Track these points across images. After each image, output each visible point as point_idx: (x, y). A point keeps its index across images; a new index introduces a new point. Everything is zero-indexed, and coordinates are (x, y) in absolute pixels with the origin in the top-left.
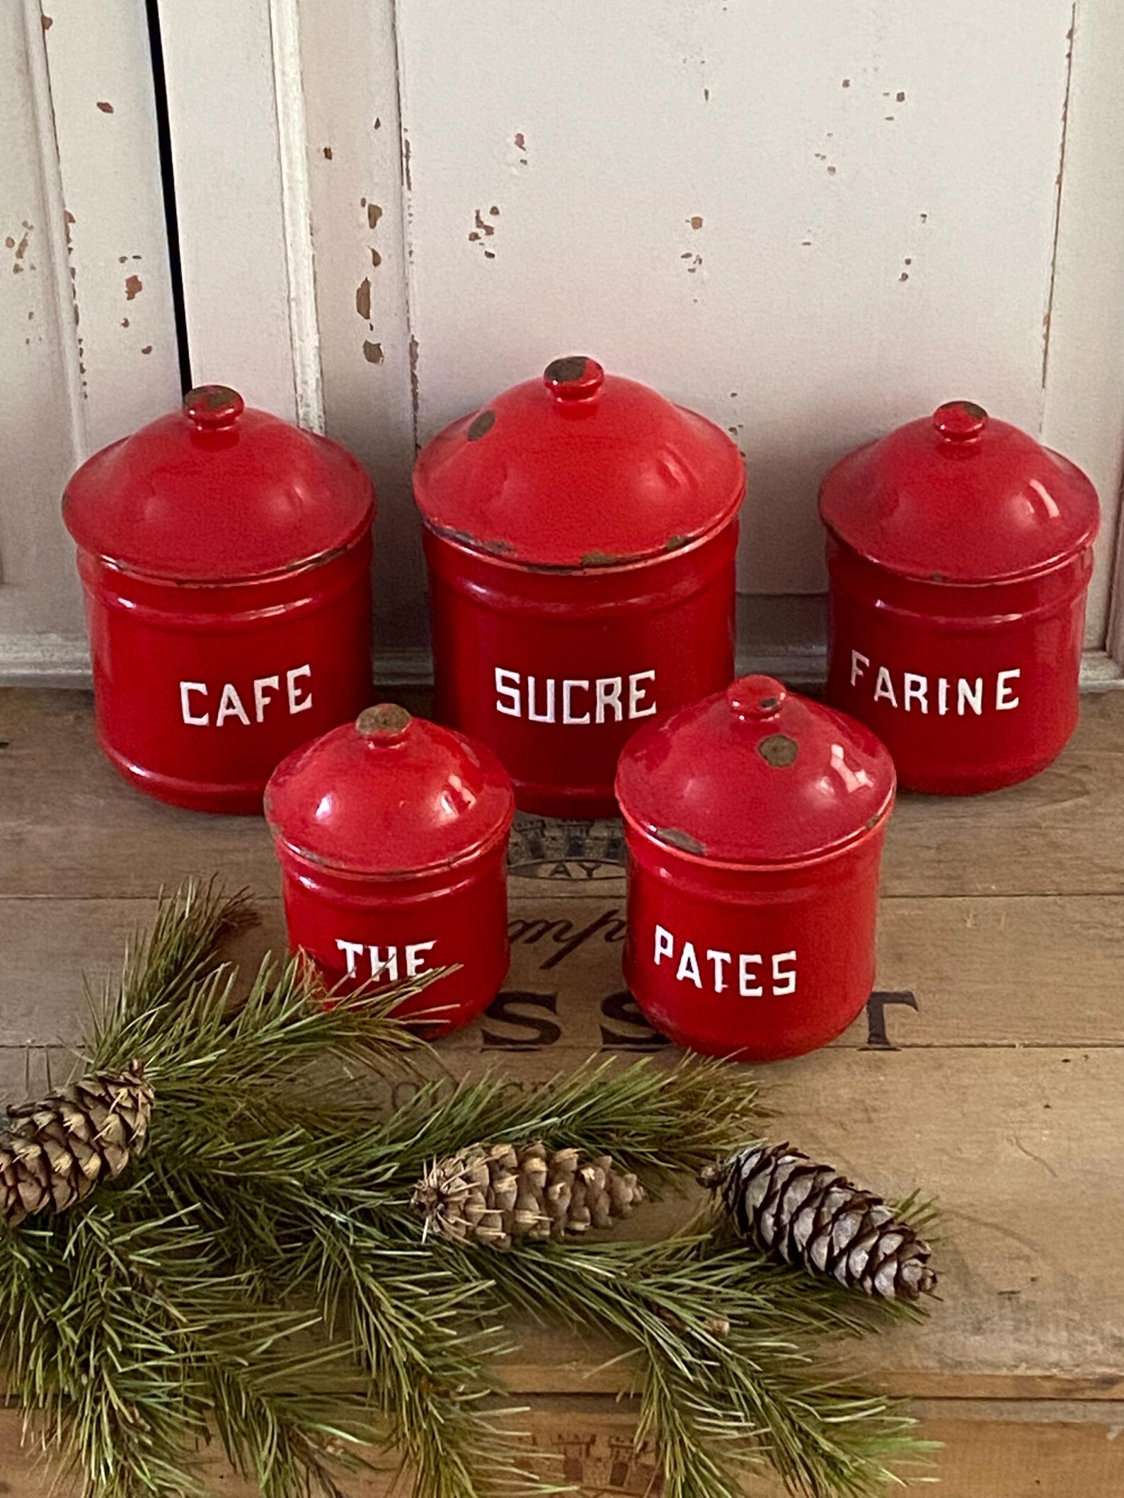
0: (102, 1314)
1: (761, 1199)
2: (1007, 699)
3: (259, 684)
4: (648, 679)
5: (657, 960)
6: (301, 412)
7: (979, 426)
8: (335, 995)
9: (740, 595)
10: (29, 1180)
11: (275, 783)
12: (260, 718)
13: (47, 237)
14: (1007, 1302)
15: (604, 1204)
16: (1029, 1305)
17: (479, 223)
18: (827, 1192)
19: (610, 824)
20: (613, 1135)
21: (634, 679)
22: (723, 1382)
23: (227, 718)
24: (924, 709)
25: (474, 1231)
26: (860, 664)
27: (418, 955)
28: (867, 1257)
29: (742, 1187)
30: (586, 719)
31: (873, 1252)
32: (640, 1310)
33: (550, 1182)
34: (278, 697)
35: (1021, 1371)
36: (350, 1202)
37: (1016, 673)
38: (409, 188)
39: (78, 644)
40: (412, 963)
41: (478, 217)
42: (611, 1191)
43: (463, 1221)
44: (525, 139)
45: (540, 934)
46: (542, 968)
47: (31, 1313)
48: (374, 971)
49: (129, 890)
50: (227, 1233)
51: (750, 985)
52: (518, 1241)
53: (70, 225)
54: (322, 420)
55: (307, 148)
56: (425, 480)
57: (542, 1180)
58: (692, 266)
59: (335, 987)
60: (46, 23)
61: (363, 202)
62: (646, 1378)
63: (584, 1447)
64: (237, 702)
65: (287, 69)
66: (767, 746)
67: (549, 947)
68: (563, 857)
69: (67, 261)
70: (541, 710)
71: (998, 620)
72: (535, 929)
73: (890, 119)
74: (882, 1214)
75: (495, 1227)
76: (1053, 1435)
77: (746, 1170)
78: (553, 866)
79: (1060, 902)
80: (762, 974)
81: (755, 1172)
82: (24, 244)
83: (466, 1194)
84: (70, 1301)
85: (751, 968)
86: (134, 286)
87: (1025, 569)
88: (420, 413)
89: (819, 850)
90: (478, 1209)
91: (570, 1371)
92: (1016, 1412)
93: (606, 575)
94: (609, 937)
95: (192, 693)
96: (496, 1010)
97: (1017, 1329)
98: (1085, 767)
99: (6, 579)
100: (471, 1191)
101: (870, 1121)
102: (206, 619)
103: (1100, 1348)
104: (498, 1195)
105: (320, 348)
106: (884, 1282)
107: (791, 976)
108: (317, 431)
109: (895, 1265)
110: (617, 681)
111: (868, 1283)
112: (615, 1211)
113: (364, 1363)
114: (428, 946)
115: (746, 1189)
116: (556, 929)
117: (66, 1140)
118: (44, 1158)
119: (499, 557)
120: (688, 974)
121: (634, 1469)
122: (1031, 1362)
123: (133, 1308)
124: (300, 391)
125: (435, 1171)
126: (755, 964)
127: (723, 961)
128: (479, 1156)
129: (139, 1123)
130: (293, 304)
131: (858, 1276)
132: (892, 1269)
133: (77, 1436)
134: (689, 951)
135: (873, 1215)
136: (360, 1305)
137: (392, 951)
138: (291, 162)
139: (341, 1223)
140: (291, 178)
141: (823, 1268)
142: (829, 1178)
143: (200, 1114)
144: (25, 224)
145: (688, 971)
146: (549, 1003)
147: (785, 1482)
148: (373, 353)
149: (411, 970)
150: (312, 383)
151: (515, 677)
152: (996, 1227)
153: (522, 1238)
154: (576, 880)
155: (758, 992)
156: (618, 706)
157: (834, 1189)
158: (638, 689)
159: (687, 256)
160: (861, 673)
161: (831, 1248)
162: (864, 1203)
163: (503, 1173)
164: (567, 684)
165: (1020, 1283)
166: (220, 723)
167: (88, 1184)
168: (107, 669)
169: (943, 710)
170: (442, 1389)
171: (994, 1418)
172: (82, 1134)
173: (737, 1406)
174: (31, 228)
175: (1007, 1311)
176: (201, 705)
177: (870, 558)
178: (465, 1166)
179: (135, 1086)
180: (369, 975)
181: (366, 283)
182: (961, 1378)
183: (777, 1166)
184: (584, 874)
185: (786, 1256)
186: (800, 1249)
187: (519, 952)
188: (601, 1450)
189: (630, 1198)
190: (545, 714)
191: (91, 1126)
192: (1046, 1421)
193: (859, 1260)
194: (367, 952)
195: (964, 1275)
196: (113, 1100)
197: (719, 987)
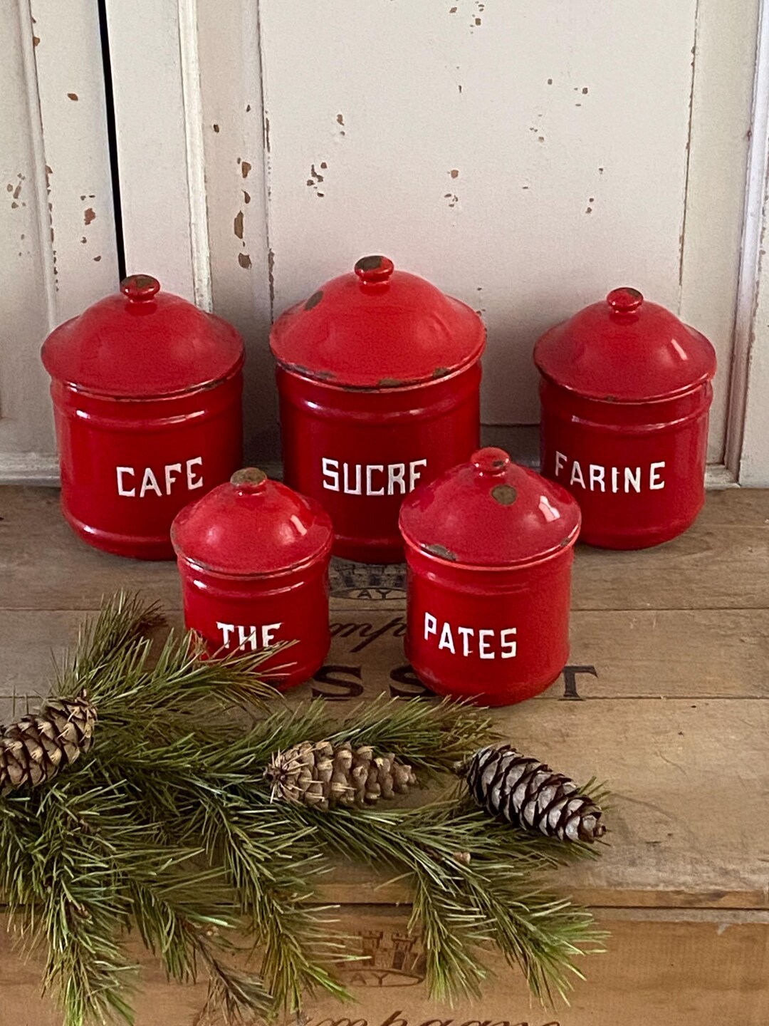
0: (61, 849)
1: (491, 778)
2: (657, 482)
3: (168, 469)
4: (422, 466)
5: (426, 637)
6: (197, 299)
7: (637, 303)
8: (216, 658)
9: (484, 425)
10: (15, 764)
11: (178, 522)
12: (169, 492)
13: (34, 184)
14: (652, 849)
15: (389, 782)
16: (668, 849)
17: (314, 174)
18: (535, 773)
19: (397, 566)
20: (396, 746)
21: (413, 465)
22: (466, 893)
23: (147, 491)
24: (603, 489)
25: (304, 795)
26: (561, 461)
27: (270, 632)
28: (560, 814)
29: (479, 772)
30: (381, 492)
31: (564, 810)
32: (412, 848)
33: (354, 766)
34: (180, 477)
35: (661, 888)
36: (223, 782)
37: (662, 464)
38: (269, 150)
39: (50, 459)
40: (267, 638)
41: (313, 170)
42: (394, 774)
43: (297, 788)
44: (343, 118)
45: (352, 631)
46: (352, 651)
47: (15, 847)
48: (241, 642)
49: (82, 605)
50: (144, 804)
51: (487, 651)
52: (333, 805)
53: (49, 175)
54: (212, 306)
55: (203, 125)
56: (277, 339)
57: (349, 764)
58: (452, 203)
59: (216, 654)
60: (35, 41)
61: (239, 161)
62: (416, 892)
63: (375, 941)
64: (153, 480)
65: (191, 72)
66: (496, 492)
67: (356, 639)
68: (366, 585)
69: (46, 199)
70: (352, 486)
71: (650, 427)
72: (347, 629)
73: (579, 105)
74: (570, 787)
75: (318, 792)
76: (681, 931)
77: (482, 762)
78: (359, 592)
79: (692, 614)
80: (494, 643)
81: (488, 763)
82: (19, 189)
83: (299, 770)
84: (40, 840)
85: (487, 639)
86: (90, 215)
87: (667, 394)
88: (276, 299)
89: (530, 558)
90: (307, 780)
91: (366, 888)
92: (658, 916)
93: (393, 393)
94: (396, 634)
95: (125, 475)
96: (321, 675)
97: (657, 864)
98: (710, 533)
99: (4, 415)
100: (302, 768)
101: (564, 741)
102: (135, 424)
103: (712, 875)
104: (319, 771)
105: (210, 258)
106: (571, 830)
107: (513, 645)
108: (208, 311)
109: (579, 819)
110: (402, 466)
111: (561, 832)
112: (397, 788)
113: (232, 882)
114: (277, 626)
115: (482, 774)
116: (360, 629)
117: (40, 739)
118: (25, 750)
119: (327, 382)
120: (446, 645)
121: (408, 956)
122: (667, 883)
123: (81, 844)
124: (197, 286)
125: (280, 757)
126: (489, 636)
127: (469, 635)
128: (307, 747)
129: (87, 729)
130: (193, 227)
131: (554, 826)
132: (576, 821)
133: (45, 923)
134: (447, 628)
135: (565, 788)
136: (230, 846)
137: (253, 629)
138: (192, 133)
139: (218, 795)
140: (192, 144)
141: (531, 824)
142: (536, 765)
143: (127, 730)
144: (20, 176)
145: (446, 643)
146: (356, 672)
147: (506, 956)
148: (245, 261)
149: (265, 643)
150: (205, 282)
151: (335, 463)
152: (646, 804)
153: (335, 802)
154: (375, 600)
155: (492, 656)
156: (403, 483)
157: (539, 772)
158: (416, 472)
159: (449, 195)
160: (562, 467)
161: (537, 808)
162: (558, 781)
163: (323, 758)
164: (369, 467)
165: (662, 836)
166: (142, 495)
167: (54, 768)
168: (70, 473)
169: (615, 489)
170: (283, 896)
171: (643, 919)
172: (49, 735)
173: (474, 904)
174: (24, 178)
175: (653, 853)
176: (130, 482)
177: (567, 387)
178: (299, 753)
179: (85, 706)
180: (238, 644)
181: (241, 214)
182: (621, 892)
183: (502, 758)
184: (380, 596)
185: (508, 816)
186: (517, 811)
187: (337, 642)
188: (387, 942)
189: (406, 780)
190: (355, 489)
191: (56, 730)
192: (677, 921)
193: (555, 816)
194: (237, 630)
195: (625, 832)
196: (70, 714)
197: (466, 652)
